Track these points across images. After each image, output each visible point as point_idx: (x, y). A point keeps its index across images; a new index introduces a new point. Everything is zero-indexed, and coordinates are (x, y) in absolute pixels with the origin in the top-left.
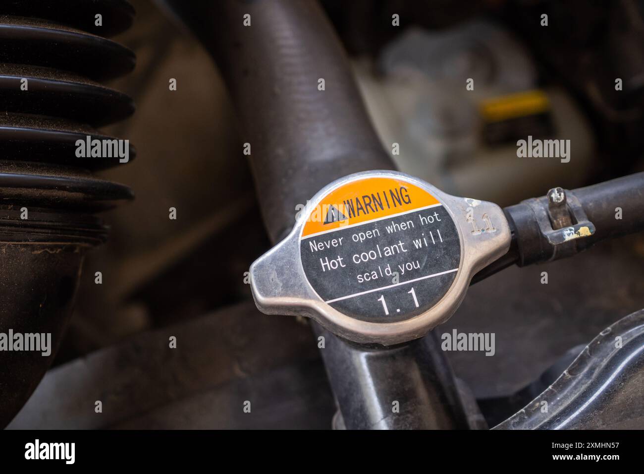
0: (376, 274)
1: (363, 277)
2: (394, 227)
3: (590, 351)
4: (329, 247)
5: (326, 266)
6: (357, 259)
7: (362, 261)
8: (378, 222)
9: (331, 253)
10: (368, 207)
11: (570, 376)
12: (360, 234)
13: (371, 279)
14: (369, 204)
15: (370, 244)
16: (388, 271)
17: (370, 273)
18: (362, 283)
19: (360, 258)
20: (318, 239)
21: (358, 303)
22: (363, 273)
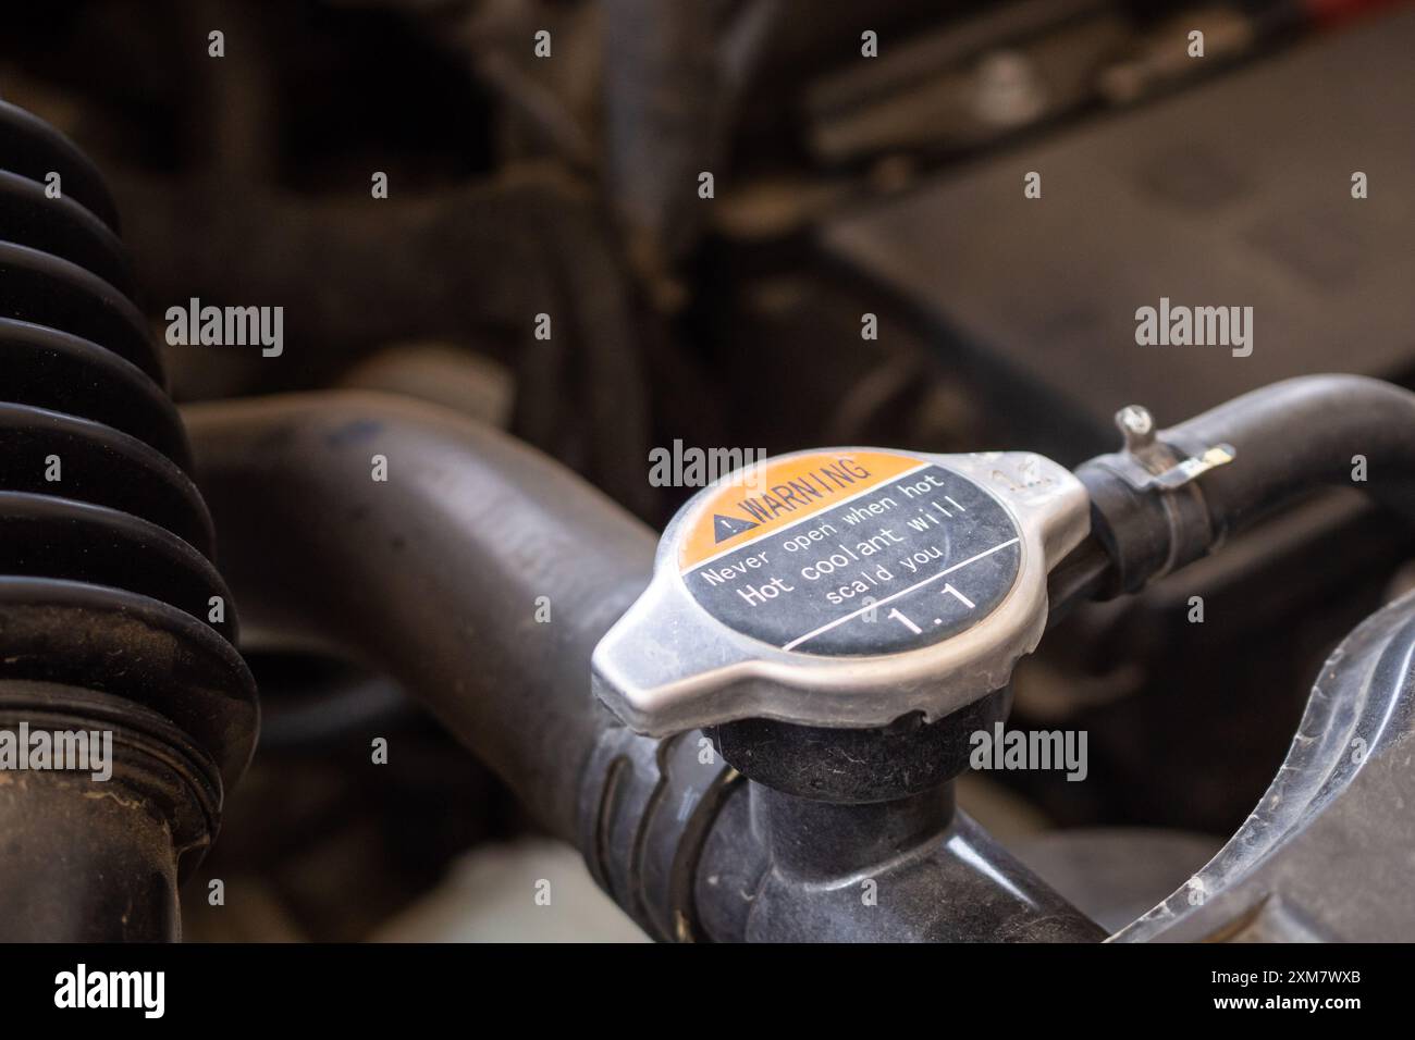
0: (862, 584)
1: (838, 594)
2: (858, 513)
3: (1325, 692)
4: (744, 571)
5: (754, 598)
6: (812, 573)
7: (822, 574)
8: (822, 516)
9: (756, 578)
10: (790, 500)
11: (1311, 740)
12: (797, 540)
13: (856, 592)
14: (791, 496)
15: (827, 546)
16: (882, 574)
17: (849, 586)
18: (842, 603)
19: (816, 570)
20: (716, 566)
21: (849, 632)
22: (835, 589)
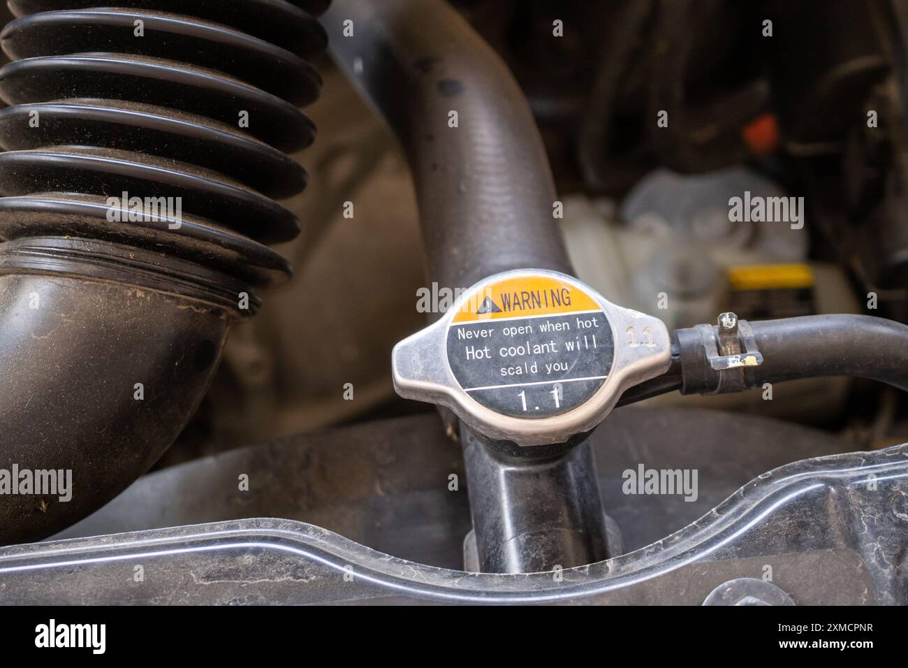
0: (521, 370)
1: (507, 371)
2: (549, 326)
3: (744, 493)
4: (477, 336)
5: (470, 355)
6: (504, 352)
7: (509, 355)
8: (532, 319)
9: (478, 343)
10: (525, 303)
11: (718, 515)
12: (512, 329)
13: (515, 374)
14: (527, 301)
15: (520, 340)
16: (534, 368)
17: (515, 368)
18: (505, 377)
19: (507, 352)
20: (467, 327)
21: (497, 395)
22: (507, 367)
